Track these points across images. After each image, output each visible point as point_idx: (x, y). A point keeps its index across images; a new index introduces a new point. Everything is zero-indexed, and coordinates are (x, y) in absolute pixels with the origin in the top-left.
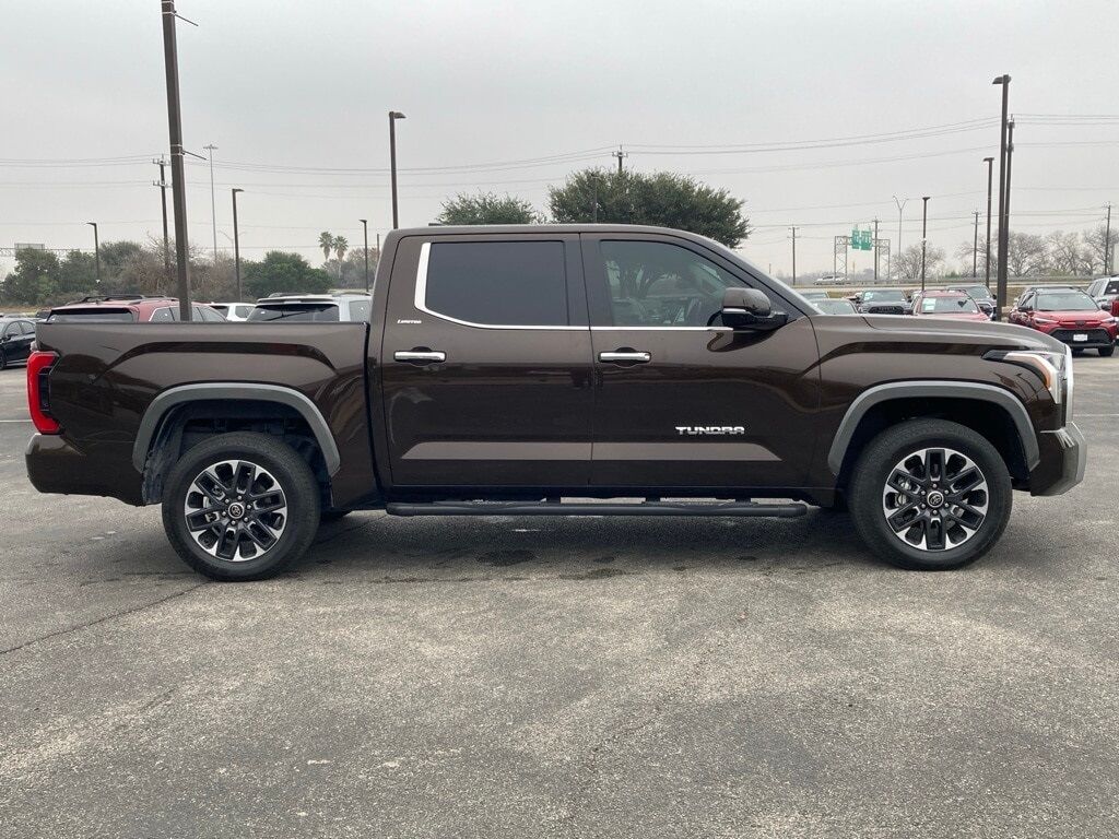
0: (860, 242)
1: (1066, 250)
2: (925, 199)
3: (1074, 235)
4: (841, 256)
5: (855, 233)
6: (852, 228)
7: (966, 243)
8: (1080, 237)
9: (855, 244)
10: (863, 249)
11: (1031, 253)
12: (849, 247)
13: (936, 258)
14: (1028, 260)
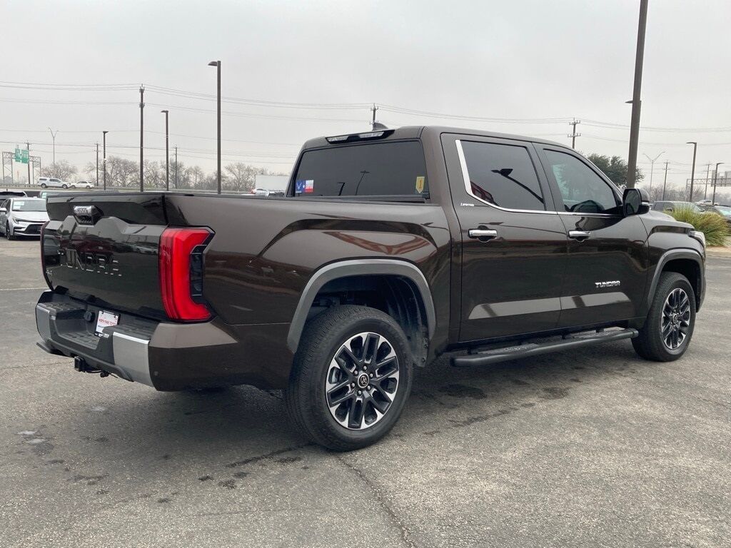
0: (22, 157)
1: (151, 172)
2: (105, 133)
3: (155, 163)
4: (8, 166)
5: (17, 150)
6: (15, 147)
7: (90, 163)
8: (159, 165)
9: (17, 159)
10: (22, 162)
11: (131, 172)
12: (14, 160)
13: (72, 172)
14: (129, 176)
